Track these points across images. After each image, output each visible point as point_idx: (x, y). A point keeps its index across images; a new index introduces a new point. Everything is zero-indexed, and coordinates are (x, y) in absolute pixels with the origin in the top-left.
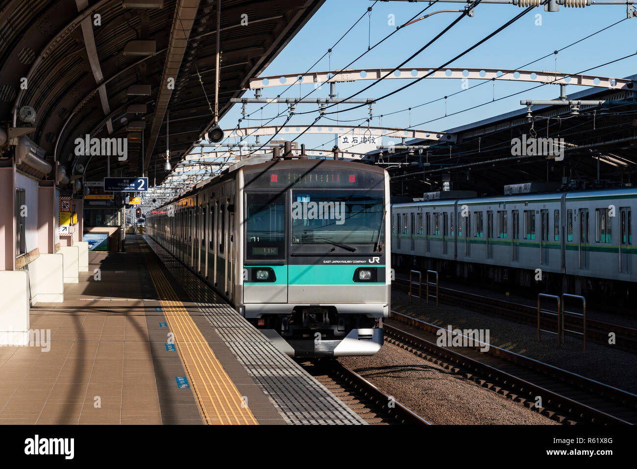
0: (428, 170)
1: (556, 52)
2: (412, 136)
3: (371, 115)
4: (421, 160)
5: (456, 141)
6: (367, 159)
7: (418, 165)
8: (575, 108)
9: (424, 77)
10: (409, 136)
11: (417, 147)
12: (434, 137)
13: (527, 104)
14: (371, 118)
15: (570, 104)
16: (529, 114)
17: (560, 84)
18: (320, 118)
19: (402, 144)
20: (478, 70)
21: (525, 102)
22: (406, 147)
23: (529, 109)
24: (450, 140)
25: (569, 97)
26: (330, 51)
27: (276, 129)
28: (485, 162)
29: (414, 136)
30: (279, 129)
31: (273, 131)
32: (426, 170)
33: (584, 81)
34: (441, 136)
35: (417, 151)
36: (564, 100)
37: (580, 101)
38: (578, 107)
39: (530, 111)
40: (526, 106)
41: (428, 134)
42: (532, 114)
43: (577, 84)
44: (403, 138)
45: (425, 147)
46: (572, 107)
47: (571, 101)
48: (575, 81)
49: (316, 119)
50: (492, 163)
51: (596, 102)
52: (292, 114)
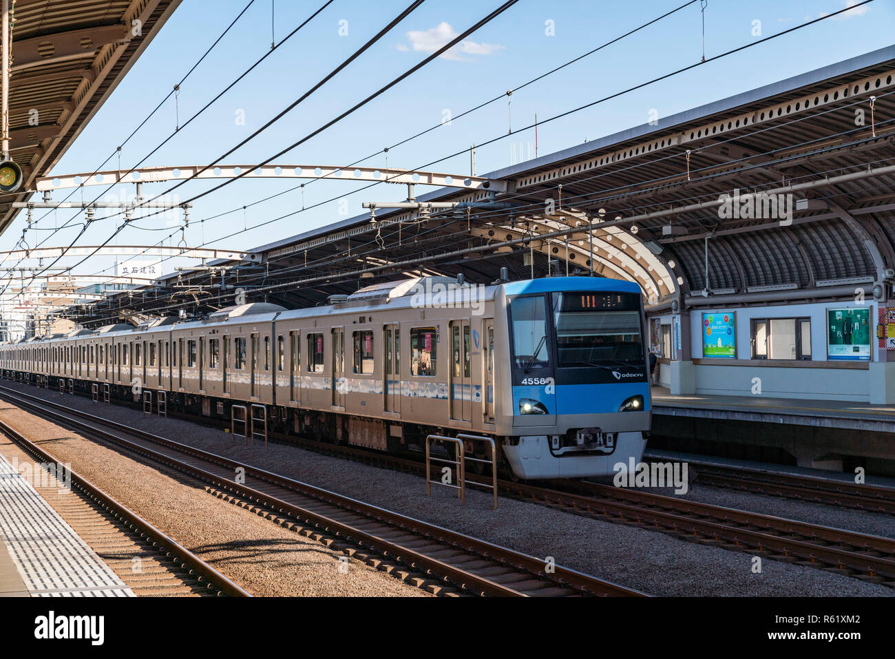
0: (223, 294)
1: (386, 150)
2: (213, 256)
3: (187, 221)
4: (223, 281)
5: (261, 260)
6: (158, 285)
7: (220, 288)
8: (425, 211)
9: (241, 176)
10: (210, 257)
11: (219, 268)
12: (236, 257)
13: (370, 207)
14: (187, 226)
15: (419, 206)
16: (373, 219)
17: (408, 184)
18: (123, 226)
19: (202, 265)
20: (314, 167)
21: (368, 205)
22: (207, 268)
23: (373, 213)
24: (253, 260)
25: (419, 199)
26: (176, 88)
27: (63, 250)
28: (290, 284)
29: (215, 257)
30: (65, 250)
31: (59, 252)
32: (220, 295)
33: (435, 180)
34: (245, 255)
35: (218, 273)
36: (413, 202)
37: (430, 203)
38: (428, 210)
39: (373, 215)
40: (368, 210)
41: (230, 254)
42: (376, 218)
43: (426, 182)
44: (203, 259)
45: (228, 268)
46: (422, 210)
47: (420, 203)
48: (424, 179)
49: (119, 228)
50: (296, 285)
51: (449, 204)
52: (91, 221)
